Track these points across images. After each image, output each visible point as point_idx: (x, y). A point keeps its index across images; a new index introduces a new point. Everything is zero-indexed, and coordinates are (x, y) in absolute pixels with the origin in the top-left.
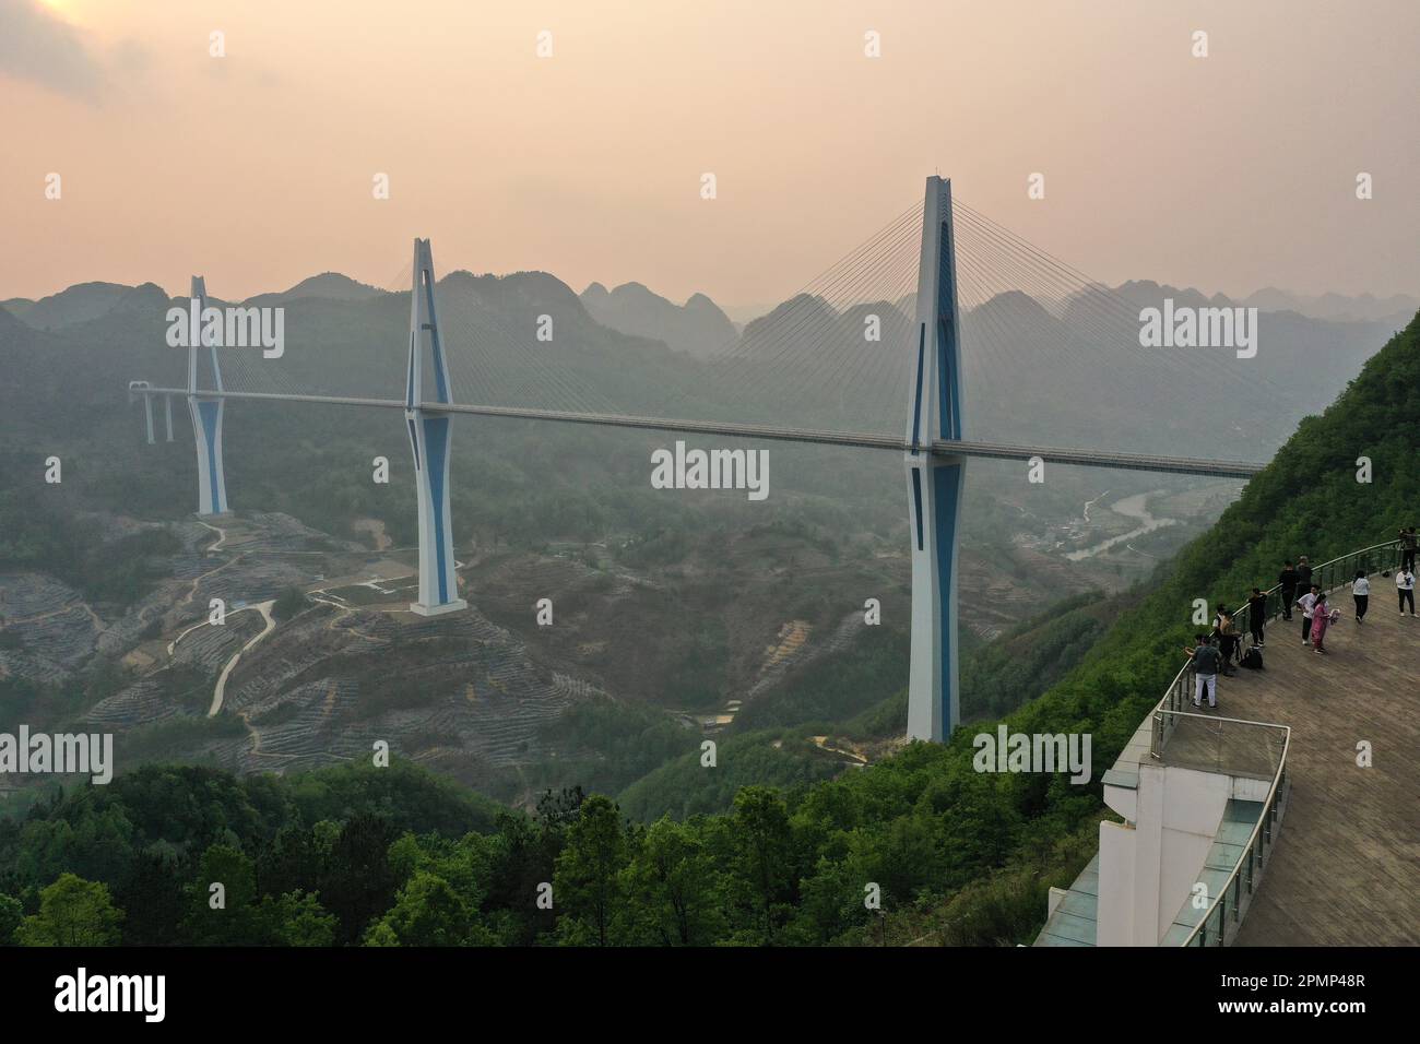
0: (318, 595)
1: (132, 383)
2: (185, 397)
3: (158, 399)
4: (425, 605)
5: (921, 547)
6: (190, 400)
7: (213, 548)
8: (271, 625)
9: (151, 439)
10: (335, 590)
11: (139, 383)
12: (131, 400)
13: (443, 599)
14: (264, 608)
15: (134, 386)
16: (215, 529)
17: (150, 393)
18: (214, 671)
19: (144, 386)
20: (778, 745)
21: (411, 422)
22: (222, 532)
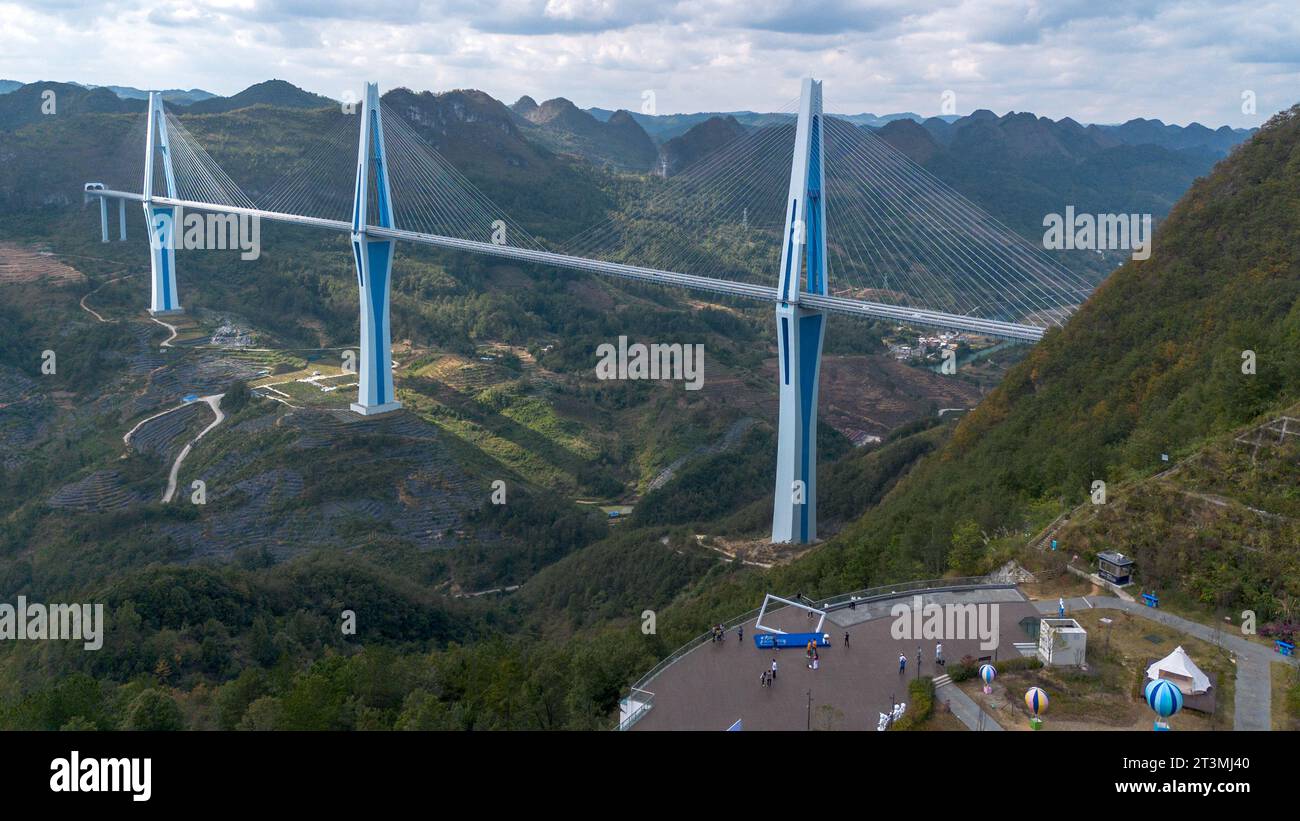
0: (265, 391)
1: (87, 185)
2: (140, 203)
3: (113, 202)
4: (363, 404)
5: (787, 382)
6: (145, 206)
7: (165, 343)
8: (220, 417)
9: (105, 238)
10: (281, 386)
11: (94, 185)
12: (86, 201)
13: (381, 400)
14: (213, 400)
15: (89, 188)
16: (166, 325)
17: (104, 196)
18: (168, 460)
19: (98, 188)
20: (665, 541)
21: (357, 244)
22: (172, 328)
